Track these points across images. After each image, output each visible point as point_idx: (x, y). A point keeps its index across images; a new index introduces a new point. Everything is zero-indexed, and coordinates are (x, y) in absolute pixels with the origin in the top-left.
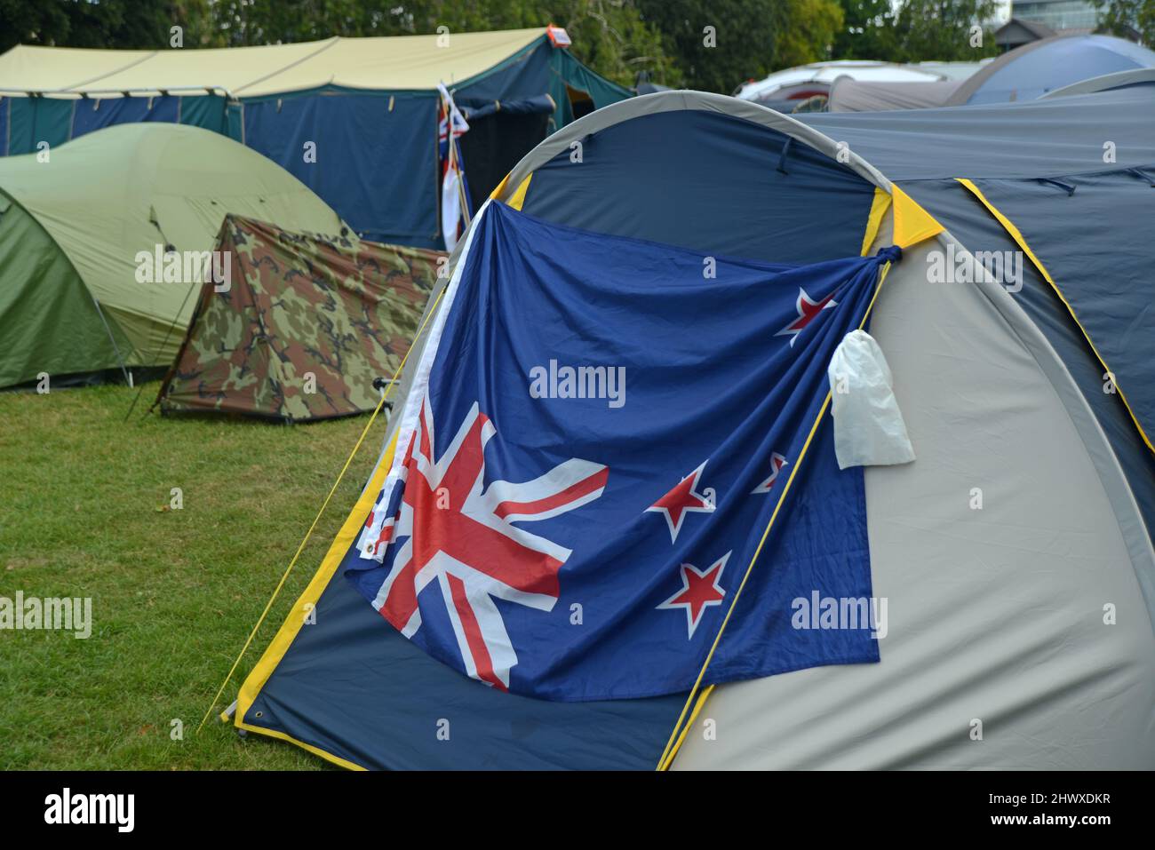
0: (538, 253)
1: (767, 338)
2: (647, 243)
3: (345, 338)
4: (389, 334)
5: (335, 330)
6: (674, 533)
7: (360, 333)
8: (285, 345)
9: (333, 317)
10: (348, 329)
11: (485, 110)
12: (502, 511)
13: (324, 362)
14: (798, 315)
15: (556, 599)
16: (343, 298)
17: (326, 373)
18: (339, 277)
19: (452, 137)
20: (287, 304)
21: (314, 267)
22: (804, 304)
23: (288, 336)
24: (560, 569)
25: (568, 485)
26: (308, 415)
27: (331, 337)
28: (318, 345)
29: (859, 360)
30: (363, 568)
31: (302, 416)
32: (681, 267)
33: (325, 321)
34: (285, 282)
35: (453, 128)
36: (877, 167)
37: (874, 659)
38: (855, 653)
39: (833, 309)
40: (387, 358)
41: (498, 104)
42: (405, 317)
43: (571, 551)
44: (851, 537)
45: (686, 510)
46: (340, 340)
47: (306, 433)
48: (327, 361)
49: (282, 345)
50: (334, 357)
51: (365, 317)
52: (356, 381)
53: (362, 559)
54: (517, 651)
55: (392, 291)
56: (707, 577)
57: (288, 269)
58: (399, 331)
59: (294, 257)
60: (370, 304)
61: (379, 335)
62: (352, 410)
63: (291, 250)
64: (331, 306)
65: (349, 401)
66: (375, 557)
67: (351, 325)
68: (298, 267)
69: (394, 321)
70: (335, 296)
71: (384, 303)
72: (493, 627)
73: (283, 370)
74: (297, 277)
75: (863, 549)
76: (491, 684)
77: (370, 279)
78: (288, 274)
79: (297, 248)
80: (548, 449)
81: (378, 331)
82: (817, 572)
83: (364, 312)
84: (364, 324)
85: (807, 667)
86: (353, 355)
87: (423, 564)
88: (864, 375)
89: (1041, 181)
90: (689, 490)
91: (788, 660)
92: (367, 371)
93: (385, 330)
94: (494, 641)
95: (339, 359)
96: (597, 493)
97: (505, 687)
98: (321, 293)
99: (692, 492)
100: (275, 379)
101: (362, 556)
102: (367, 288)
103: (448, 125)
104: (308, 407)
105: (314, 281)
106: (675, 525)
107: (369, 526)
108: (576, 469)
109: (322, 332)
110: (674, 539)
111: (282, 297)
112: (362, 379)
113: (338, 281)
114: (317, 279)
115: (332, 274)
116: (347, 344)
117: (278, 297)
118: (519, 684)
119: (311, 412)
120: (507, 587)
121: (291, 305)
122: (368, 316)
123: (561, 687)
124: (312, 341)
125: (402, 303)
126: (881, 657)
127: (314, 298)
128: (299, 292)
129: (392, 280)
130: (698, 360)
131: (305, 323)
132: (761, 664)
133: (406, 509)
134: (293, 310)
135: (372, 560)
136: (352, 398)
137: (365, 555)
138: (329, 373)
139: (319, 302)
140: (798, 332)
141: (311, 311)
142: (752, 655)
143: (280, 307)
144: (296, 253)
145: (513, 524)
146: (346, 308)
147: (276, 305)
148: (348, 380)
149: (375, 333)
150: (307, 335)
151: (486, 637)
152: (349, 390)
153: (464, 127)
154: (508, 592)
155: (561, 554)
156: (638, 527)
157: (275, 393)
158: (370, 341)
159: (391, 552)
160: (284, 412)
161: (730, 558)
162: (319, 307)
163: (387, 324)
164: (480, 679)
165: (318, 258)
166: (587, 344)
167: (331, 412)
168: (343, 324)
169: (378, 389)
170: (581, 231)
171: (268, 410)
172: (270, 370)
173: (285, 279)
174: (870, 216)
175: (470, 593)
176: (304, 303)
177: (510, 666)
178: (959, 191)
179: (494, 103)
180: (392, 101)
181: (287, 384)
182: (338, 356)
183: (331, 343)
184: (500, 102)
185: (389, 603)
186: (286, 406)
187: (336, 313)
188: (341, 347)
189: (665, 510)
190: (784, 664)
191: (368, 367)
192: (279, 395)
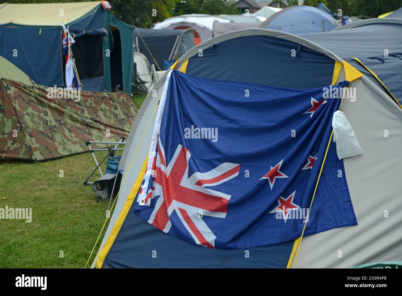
0: (198, 88)
1: (299, 116)
2: (244, 83)
3: (53, 127)
4: (69, 125)
5: (49, 124)
6: (271, 186)
7: (59, 124)
8: (31, 131)
9: (48, 118)
10: (54, 123)
11: (80, 34)
12: (199, 183)
13: (46, 137)
14: (312, 107)
15: (226, 214)
16: (50, 111)
17: (48, 142)
18: (49, 102)
19: (69, 45)
20: (30, 114)
21: (38, 99)
22: (314, 102)
23: (31, 127)
24: (228, 202)
25: (224, 172)
26: (43, 159)
27: (48, 127)
28: (43, 130)
29: (342, 120)
30: (142, 209)
31: (40, 159)
32: (261, 91)
33: (44, 120)
34: (27, 105)
35: (69, 42)
36: (337, 55)
37: (356, 224)
38: (349, 222)
39: (326, 104)
40: (70, 134)
41: (84, 32)
42: (75, 118)
43: (231, 196)
44: (341, 182)
45: (276, 177)
46: (51, 128)
47: (44, 166)
48: (47, 136)
49: (30, 131)
50: (50, 135)
51: (60, 119)
52: (60, 144)
53: (140, 206)
54: (215, 234)
55: (69, 107)
56: (287, 200)
57: (28, 100)
58: (73, 123)
59: (30, 95)
60: (61, 113)
61: (66, 125)
62: (59, 156)
63: (28, 92)
64: (47, 114)
65: (58, 152)
66: (146, 205)
67: (55, 121)
68: (32, 99)
69: (71, 120)
70: (48, 110)
71: (67, 112)
72: (202, 226)
73: (31, 141)
74: (32, 103)
75: (346, 186)
76: (207, 246)
77: (60, 103)
78: (28, 102)
79: (31, 91)
80: (214, 160)
81: (65, 123)
82: (330, 195)
83: (59, 116)
84: (60, 121)
85: (332, 228)
86: (57, 134)
87: (169, 205)
88: (345, 125)
89: (372, 58)
90: (277, 170)
91: (325, 227)
92: (63, 140)
93: (68, 123)
94: (204, 230)
95: (52, 135)
96: (237, 174)
97: (213, 247)
98: (42, 109)
99: (278, 171)
100: (28, 145)
101: (140, 205)
102: (59, 107)
103: (67, 40)
104: (42, 155)
105: (38, 104)
106: (272, 183)
107: (141, 193)
108: (227, 166)
109: (44, 125)
110: (271, 188)
111: (27, 111)
112: (62, 143)
113: (48, 104)
114: (40, 103)
115: (46, 101)
116: (55, 129)
117: (26, 111)
118: (219, 245)
119: (44, 157)
120: (206, 211)
121: (31, 114)
122: (61, 118)
123: (237, 244)
124: (41, 129)
125: (73, 112)
126: (358, 223)
127: (40, 111)
128: (33, 109)
129: (68, 103)
130: (272, 124)
131: (37, 121)
132: (316, 229)
133: (157, 186)
134: (32, 116)
135: (144, 206)
136: (59, 151)
137: (141, 204)
138: (49, 141)
139: (42, 113)
140: (313, 112)
141: (39, 116)
142: (313, 226)
143: (27, 115)
144: (31, 93)
145: (205, 187)
146: (52, 115)
147: (25, 114)
148: (56, 144)
149: (64, 124)
150: (39, 126)
151: (200, 229)
152: (57, 147)
153: (73, 41)
154: (206, 212)
155: (228, 197)
156: (258, 185)
157: (29, 150)
158: (63, 128)
159: (154, 202)
160: (33, 158)
161: (296, 193)
162: (42, 115)
163: (69, 121)
164: (202, 245)
165: (39, 95)
166: (225, 120)
167: (51, 157)
168: (52, 121)
169: (88, 146)
170: (215, 80)
171: (26, 157)
172: (26, 141)
173: (28, 104)
174: (334, 71)
175: (190, 214)
176: (36, 113)
177: (214, 239)
178: (355, 62)
179: (83, 32)
180: (40, 31)
181: (33, 146)
182: (51, 134)
183: (48, 129)
184: (85, 31)
185: (155, 221)
186: (34, 155)
187: (48, 117)
188: (52, 130)
189: (268, 178)
190: (324, 228)
191: (64, 138)
192: (31, 151)
